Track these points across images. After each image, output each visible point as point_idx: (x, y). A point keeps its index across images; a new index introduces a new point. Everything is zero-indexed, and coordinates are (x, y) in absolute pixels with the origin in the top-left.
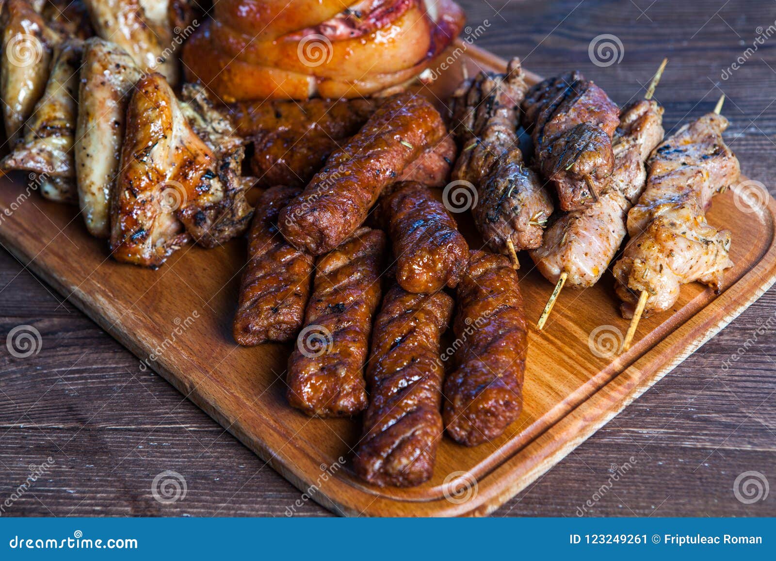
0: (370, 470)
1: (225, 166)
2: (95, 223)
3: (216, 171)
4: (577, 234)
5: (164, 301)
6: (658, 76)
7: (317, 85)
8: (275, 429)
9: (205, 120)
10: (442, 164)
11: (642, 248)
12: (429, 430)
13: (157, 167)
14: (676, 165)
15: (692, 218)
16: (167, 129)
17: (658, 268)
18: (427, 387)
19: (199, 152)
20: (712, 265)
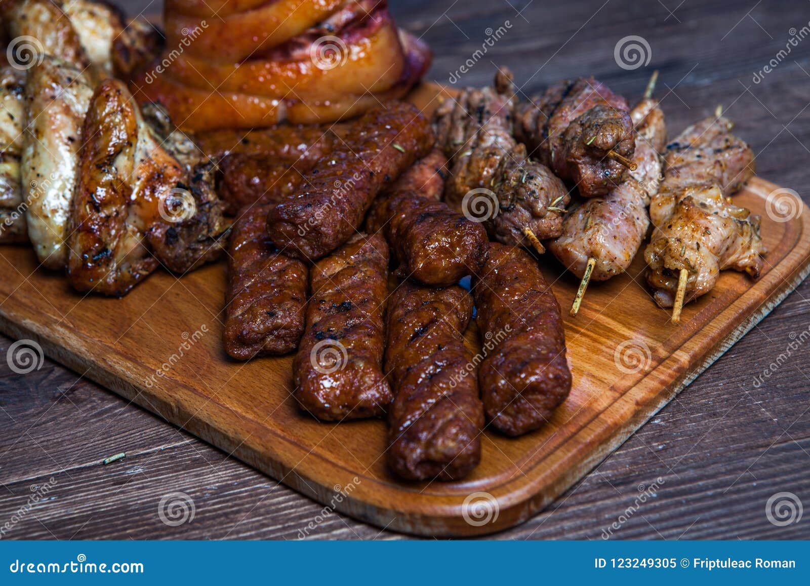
0: (410, 457)
1: (197, 178)
2: (48, 249)
3: (188, 184)
4: (602, 216)
5: (134, 326)
8: (283, 438)
10: (436, 176)
11: (674, 229)
13: (122, 178)
14: (692, 157)
15: (722, 198)
16: (132, 135)
17: (695, 247)
19: (167, 165)
20: (749, 248)
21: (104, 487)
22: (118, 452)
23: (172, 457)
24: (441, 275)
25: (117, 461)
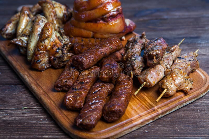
0: (78, 122)
1: (63, 47)
2: (29, 58)
3: (61, 48)
4: (150, 72)
5: (41, 78)
6: (181, 42)
7: (93, 34)
9: (62, 38)
10: (121, 55)
11: (167, 78)
12: (97, 114)
13: (46, 45)
14: (182, 61)
15: (182, 72)
16: (50, 35)
17: (171, 83)
18: (100, 103)
19: (58, 43)
20: (187, 86)
21: (19, 114)
22: (26, 107)
23: (37, 110)
24: (105, 80)
25: (25, 109)
